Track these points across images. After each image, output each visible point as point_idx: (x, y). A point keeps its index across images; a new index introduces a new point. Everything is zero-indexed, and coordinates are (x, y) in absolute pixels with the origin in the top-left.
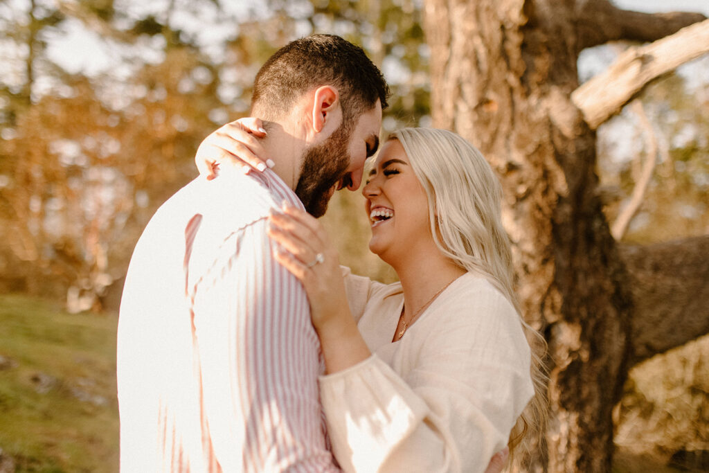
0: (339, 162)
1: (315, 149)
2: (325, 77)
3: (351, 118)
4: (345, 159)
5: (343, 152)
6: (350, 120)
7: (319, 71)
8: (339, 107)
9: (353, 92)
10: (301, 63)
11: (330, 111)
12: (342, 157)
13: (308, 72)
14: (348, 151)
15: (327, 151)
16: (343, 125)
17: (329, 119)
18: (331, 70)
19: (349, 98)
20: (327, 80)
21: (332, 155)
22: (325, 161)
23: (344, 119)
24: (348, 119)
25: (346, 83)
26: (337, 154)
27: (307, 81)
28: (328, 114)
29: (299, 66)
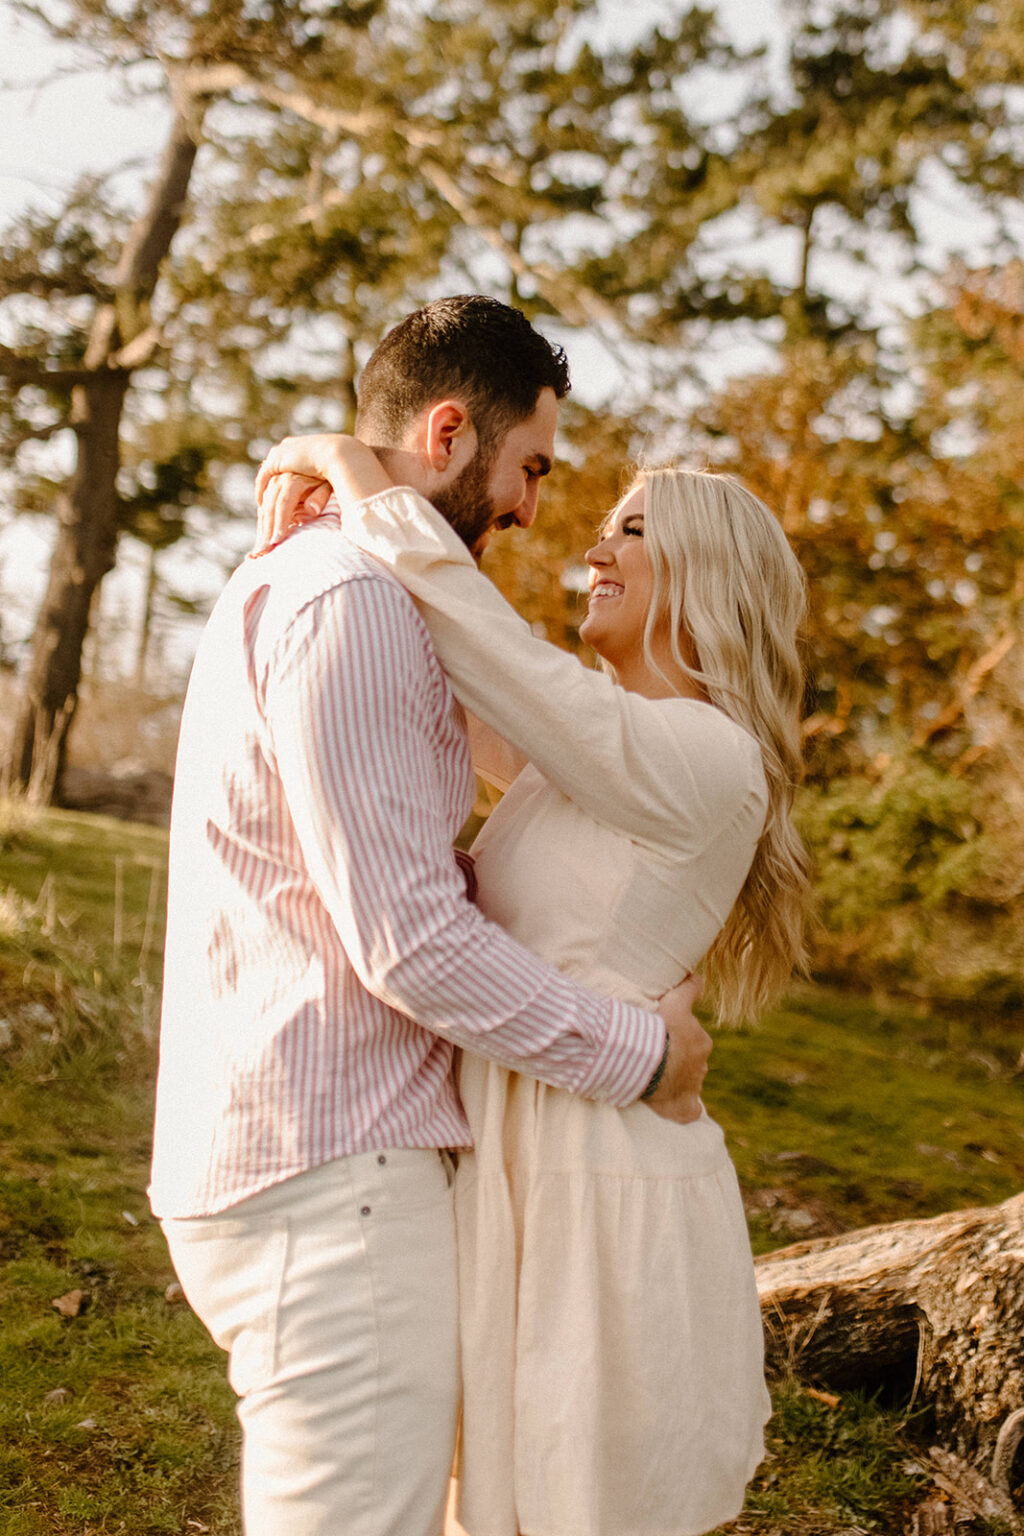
0: (477, 510)
1: (439, 495)
2: (448, 384)
3: (493, 440)
4: (487, 505)
5: (482, 495)
6: (490, 443)
7: (439, 376)
8: (472, 426)
9: (494, 398)
10: (412, 364)
11: (457, 435)
12: (481, 503)
13: (422, 380)
14: (489, 492)
15: (457, 497)
16: (478, 454)
17: (456, 449)
18: (457, 370)
19: (487, 410)
20: (451, 389)
21: (465, 502)
22: (456, 511)
23: (479, 444)
24: (486, 442)
25: (482, 386)
26: (473, 499)
27: (421, 395)
28: (454, 441)
29: (410, 371)
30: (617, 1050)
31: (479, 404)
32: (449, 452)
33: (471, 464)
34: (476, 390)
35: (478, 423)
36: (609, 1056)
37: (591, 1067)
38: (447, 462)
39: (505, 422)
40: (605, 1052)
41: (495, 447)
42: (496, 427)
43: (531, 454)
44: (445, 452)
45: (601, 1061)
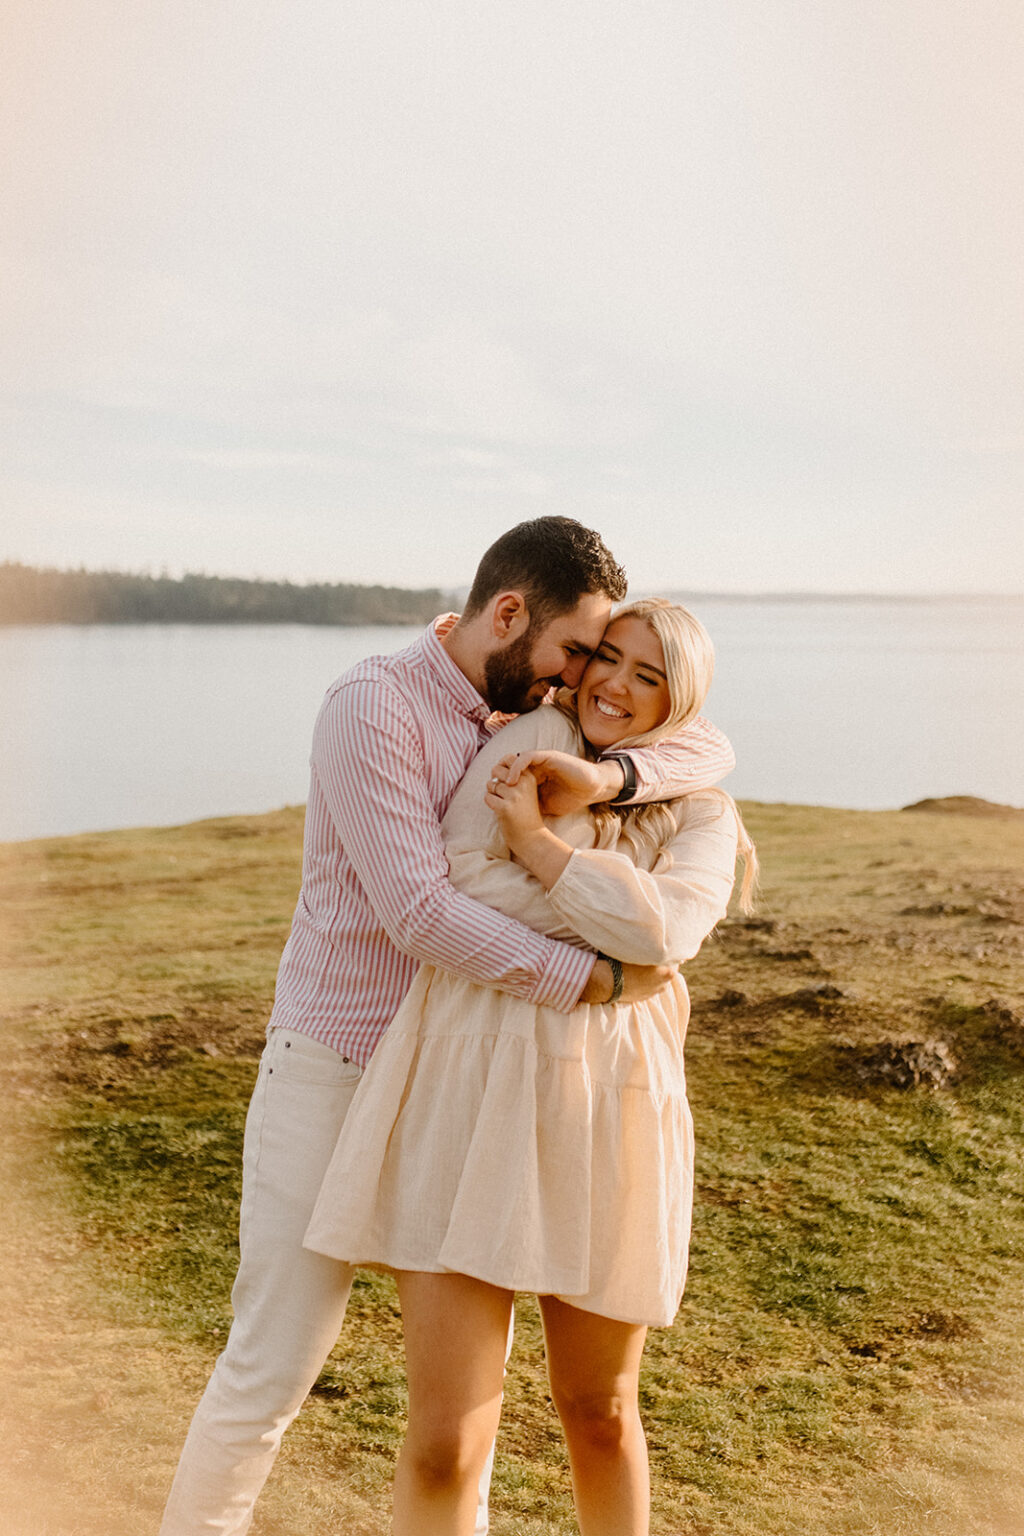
30: (552, 978)
31: (536, 596)
32: (508, 627)
33: (521, 638)
34: (535, 587)
35: (531, 610)
36: (547, 982)
37: (536, 987)
38: (506, 634)
39: (552, 613)
40: (544, 980)
41: (540, 629)
42: (544, 615)
43: (569, 639)
44: (504, 626)
45: (542, 985)
